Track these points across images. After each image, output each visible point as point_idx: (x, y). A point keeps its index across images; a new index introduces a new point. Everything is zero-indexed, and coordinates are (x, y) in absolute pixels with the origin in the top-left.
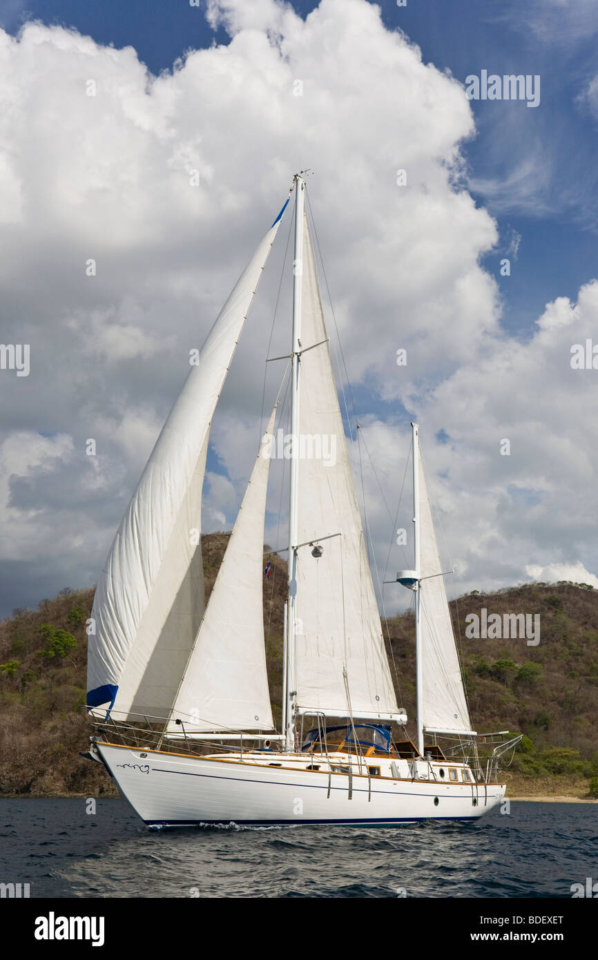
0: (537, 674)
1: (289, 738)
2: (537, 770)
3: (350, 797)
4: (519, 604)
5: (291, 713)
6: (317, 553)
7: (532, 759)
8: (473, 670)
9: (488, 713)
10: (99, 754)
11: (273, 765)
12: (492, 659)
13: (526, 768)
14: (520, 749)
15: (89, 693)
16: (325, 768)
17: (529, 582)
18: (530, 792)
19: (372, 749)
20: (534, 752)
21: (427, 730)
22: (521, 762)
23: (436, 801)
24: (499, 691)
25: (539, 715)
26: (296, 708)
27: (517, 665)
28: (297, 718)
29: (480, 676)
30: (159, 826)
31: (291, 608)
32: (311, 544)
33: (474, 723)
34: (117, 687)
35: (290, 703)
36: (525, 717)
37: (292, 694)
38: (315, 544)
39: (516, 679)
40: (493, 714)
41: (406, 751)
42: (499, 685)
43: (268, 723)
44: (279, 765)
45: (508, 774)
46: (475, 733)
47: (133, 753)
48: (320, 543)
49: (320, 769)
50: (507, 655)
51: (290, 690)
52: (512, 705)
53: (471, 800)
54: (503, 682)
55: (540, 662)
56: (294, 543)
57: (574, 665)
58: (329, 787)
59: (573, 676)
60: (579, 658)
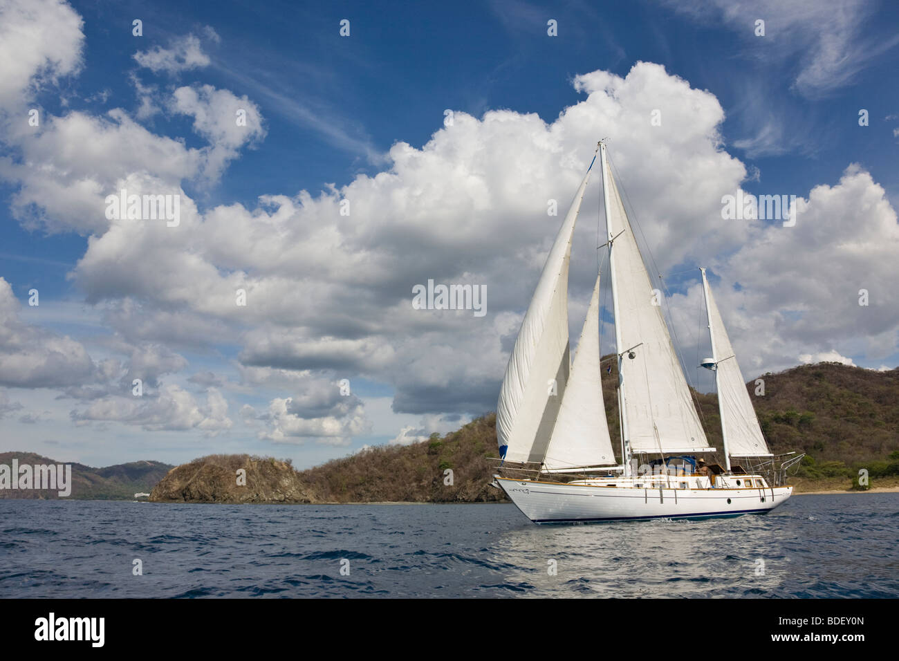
0: (812, 418)
1: (627, 468)
2: (817, 476)
3: (662, 502)
4: (796, 378)
5: (628, 453)
6: (631, 356)
7: (813, 469)
8: (772, 419)
9: (784, 444)
11: (608, 486)
12: (783, 412)
13: (810, 475)
14: (804, 463)
16: (647, 485)
17: (801, 365)
18: (814, 489)
20: (815, 465)
21: (732, 456)
22: (806, 472)
23: (729, 501)
24: (790, 430)
25: (816, 443)
26: (630, 450)
27: (799, 414)
28: (631, 455)
29: (777, 422)
30: (540, 523)
31: (623, 390)
32: (628, 351)
34: (507, 446)
35: (626, 447)
36: (808, 444)
37: (628, 442)
38: (631, 351)
39: (799, 422)
40: (787, 444)
42: (789, 427)
43: (612, 460)
44: (615, 485)
45: (799, 479)
46: (772, 455)
47: (518, 483)
48: (633, 350)
49: (644, 486)
50: (793, 409)
51: (626, 440)
52: (798, 438)
53: (759, 499)
54: (791, 425)
55: (814, 411)
56: (620, 352)
57: (835, 411)
58: (646, 497)
59: (836, 418)
60: (838, 407)
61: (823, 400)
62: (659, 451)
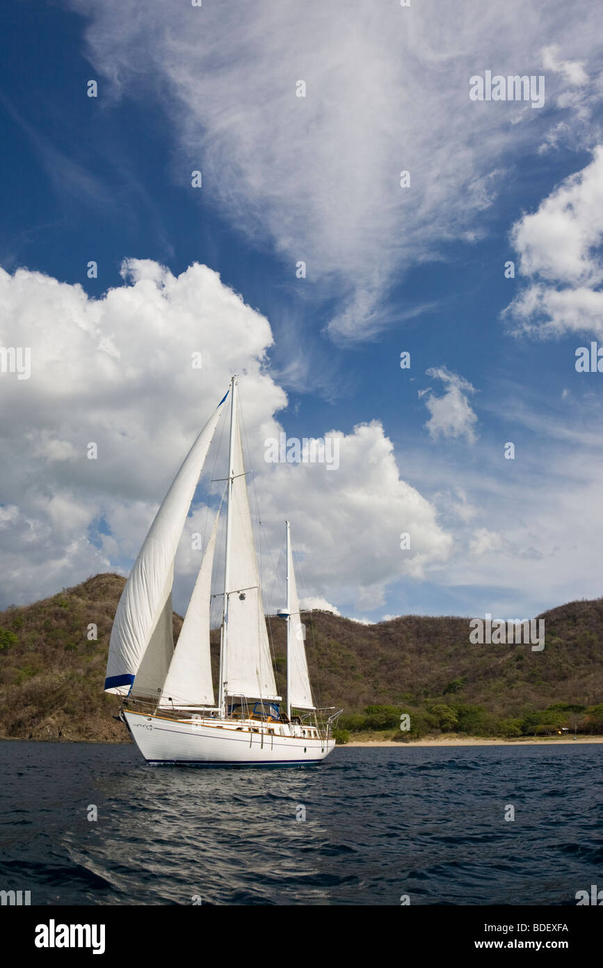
1: (222, 710)
3: (262, 748)
5: (224, 694)
6: (242, 597)
10: (124, 717)
11: (218, 727)
15: (107, 679)
16: (246, 729)
19: (270, 718)
21: (292, 706)
23: (305, 750)
26: (226, 691)
28: (228, 698)
30: (156, 763)
31: (225, 631)
32: (238, 592)
33: (315, 702)
34: (133, 676)
35: (224, 689)
37: (225, 683)
38: (241, 592)
41: (283, 719)
43: (211, 701)
44: (221, 727)
46: (315, 708)
47: (143, 717)
49: (243, 730)
51: (224, 681)
53: (321, 749)
56: (227, 591)
57: (321, 661)
58: (262, 742)
59: (321, 667)
60: (324, 656)
61: (311, 648)
62: (259, 697)
